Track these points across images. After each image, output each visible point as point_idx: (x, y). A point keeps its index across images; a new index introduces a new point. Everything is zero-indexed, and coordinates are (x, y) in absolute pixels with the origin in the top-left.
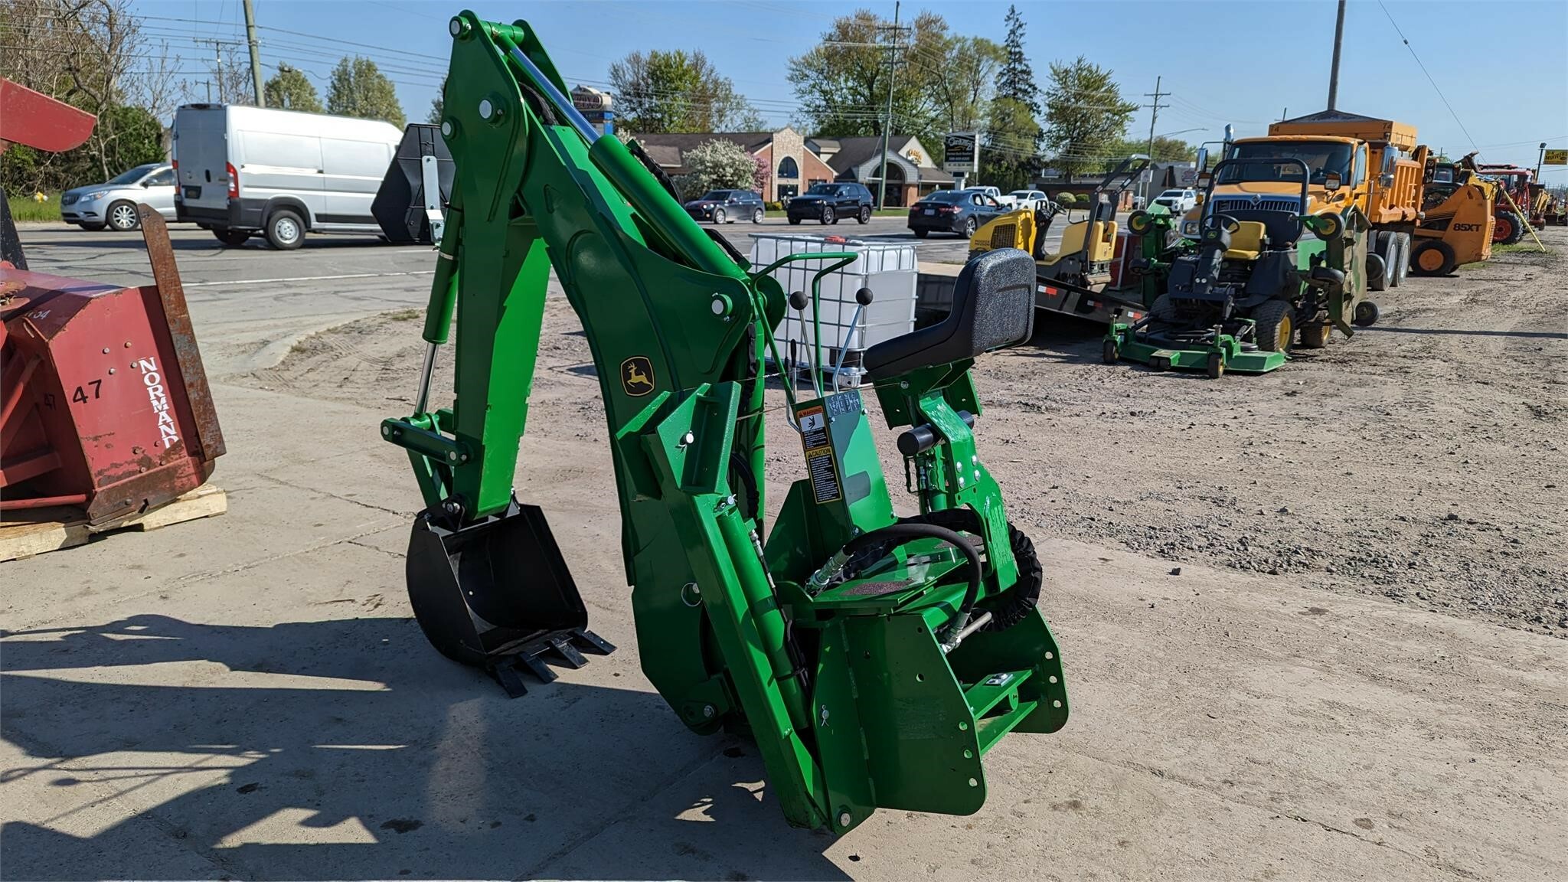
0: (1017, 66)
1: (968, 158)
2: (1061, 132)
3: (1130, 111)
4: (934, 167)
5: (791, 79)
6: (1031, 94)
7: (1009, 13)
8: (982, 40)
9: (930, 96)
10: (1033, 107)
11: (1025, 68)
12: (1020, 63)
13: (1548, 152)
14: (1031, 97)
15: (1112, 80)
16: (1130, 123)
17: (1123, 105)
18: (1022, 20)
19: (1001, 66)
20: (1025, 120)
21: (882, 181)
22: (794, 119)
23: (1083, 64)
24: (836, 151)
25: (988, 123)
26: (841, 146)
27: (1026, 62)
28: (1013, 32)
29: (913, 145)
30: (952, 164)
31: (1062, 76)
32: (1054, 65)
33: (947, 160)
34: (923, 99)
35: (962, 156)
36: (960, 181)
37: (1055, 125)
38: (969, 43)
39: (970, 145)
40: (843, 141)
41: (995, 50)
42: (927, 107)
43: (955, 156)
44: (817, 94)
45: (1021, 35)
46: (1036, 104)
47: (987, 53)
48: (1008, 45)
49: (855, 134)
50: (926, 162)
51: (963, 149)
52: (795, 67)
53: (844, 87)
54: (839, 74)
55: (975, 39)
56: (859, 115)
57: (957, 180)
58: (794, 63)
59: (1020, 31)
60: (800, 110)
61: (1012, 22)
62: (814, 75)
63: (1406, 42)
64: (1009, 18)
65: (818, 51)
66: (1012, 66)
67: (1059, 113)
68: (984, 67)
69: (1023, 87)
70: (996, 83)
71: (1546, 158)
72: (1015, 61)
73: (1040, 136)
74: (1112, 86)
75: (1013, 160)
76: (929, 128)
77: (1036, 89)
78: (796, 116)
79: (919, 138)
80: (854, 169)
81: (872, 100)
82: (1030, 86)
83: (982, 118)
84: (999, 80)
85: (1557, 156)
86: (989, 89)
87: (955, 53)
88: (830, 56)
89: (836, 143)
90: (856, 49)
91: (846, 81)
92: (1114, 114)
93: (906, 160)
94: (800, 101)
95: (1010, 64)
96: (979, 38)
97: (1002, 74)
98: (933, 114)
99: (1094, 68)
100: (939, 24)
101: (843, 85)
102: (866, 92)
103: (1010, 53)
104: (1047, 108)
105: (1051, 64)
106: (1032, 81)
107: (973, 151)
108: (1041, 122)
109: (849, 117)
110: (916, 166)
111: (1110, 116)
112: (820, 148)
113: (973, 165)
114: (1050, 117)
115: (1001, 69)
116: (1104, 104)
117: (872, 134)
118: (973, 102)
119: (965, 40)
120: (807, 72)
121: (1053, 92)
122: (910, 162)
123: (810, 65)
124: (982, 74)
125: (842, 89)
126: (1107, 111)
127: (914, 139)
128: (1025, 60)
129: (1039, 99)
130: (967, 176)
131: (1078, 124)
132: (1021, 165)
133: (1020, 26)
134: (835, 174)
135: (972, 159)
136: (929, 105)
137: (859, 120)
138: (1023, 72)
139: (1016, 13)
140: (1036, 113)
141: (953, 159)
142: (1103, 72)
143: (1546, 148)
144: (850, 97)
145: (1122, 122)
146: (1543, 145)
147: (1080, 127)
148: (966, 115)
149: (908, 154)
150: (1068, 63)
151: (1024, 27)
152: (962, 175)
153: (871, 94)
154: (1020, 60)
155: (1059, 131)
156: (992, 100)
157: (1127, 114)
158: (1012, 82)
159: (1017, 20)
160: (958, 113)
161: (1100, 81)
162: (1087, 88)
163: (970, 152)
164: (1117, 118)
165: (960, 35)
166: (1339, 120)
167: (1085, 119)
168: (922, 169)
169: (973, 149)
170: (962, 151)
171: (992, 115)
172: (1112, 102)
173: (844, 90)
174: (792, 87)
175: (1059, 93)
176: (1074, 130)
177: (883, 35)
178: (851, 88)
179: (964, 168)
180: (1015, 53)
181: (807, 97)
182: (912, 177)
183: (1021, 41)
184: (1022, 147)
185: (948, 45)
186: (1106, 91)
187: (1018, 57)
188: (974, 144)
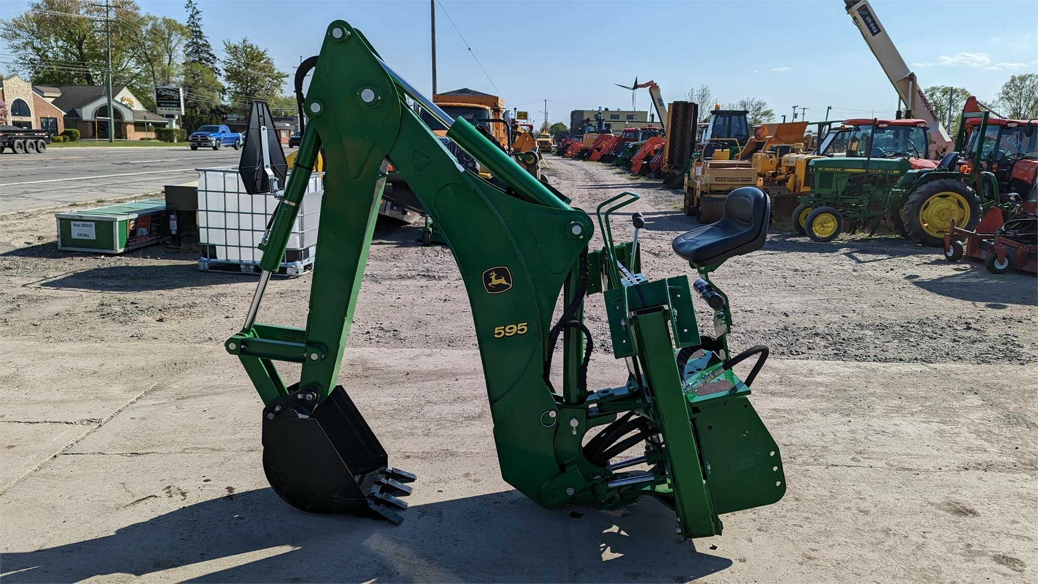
0: (199, 41)
1: (176, 105)
2: (238, 89)
3: (283, 77)
4: (145, 110)
5: (4, 36)
6: (212, 61)
7: (187, 3)
8: (170, 20)
9: (132, 57)
10: (215, 70)
11: (205, 42)
12: (201, 39)
13: (518, 112)
14: (212, 63)
15: (268, 55)
16: (285, 85)
17: (279, 73)
18: (198, 8)
19: (187, 40)
20: (211, 79)
21: (110, 120)
22: (11, 69)
23: (247, 43)
24: (58, 95)
25: (183, 80)
26: (62, 91)
27: (205, 39)
28: (192, 16)
29: (125, 93)
30: (163, 108)
31: (233, 50)
32: (226, 42)
33: (159, 105)
34: (126, 59)
35: (171, 103)
36: (172, 121)
37: (232, 84)
38: (159, 21)
39: (177, 95)
40: (63, 88)
41: (181, 28)
42: (131, 65)
43: (165, 103)
44: (30, 50)
45: (199, 19)
46: (217, 69)
47: (176, 30)
48: (189, 26)
49: (71, 83)
50: (138, 106)
51: (171, 98)
52: (6, 27)
53: (56, 47)
54: (49, 35)
55: (164, 19)
56: (74, 69)
57: (169, 121)
58: (5, 24)
59: (197, 17)
60: (16, 62)
61: (190, 10)
62: (25, 34)
63: (470, 49)
64: (188, 6)
65: (27, 16)
66: (195, 40)
67: (233, 75)
68: (174, 39)
69: (205, 56)
70: (184, 52)
71: (518, 116)
72: (196, 37)
73: (223, 91)
74: (269, 59)
75: (206, 107)
76: (134, 81)
77: (215, 58)
78: (13, 66)
79: (128, 88)
80: (77, 110)
81: (82, 58)
82: (211, 55)
83: (178, 76)
84: (187, 50)
85: (522, 115)
86: (180, 56)
87: (149, 27)
88: (40, 21)
89: (57, 89)
90: (64, 18)
91: (56, 41)
92: (273, 79)
93: (121, 104)
94: (14, 54)
95: (193, 39)
96: (167, 18)
97: (188, 46)
98: (137, 71)
99: (255, 47)
100: (132, 5)
101: (53, 44)
102: (77, 51)
103: (193, 31)
104: (225, 72)
105: (224, 41)
106: (211, 52)
107: (179, 99)
108: (221, 80)
109: (64, 70)
110: (130, 108)
111: (271, 80)
112: (43, 93)
113: (181, 110)
114: (228, 79)
115: (187, 42)
116: (265, 72)
117: (86, 83)
118: (169, 64)
119: (156, 19)
120: (18, 32)
121: (228, 61)
122: (126, 106)
123: (22, 26)
124: (173, 45)
125: (53, 48)
126: (269, 76)
127: (125, 89)
128: (204, 37)
129: (218, 65)
130: (177, 118)
131: (249, 84)
132: (212, 111)
133: (198, 12)
134: (64, 113)
135: (179, 106)
136: (132, 64)
137: (73, 73)
138: (204, 45)
139: (193, 3)
140: (218, 75)
141: (164, 105)
142: (261, 50)
143: (517, 110)
144: (61, 54)
145: (280, 84)
146: (515, 109)
147: (250, 87)
148: (165, 74)
149: (122, 99)
150: (236, 41)
151: (200, 13)
152: (172, 116)
153: (81, 53)
154: (200, 37)
155: (236, 88)
156: (183, 64)
157: (282, 79)
158: (197, 52)
159: (195, 8)
160: (158, 71)
161: (259, 56)
162: (252, 59)
163: (176, 100)
164: (275, 81)
165: (152, 15)
166: (470, 94)
167: (254, 80)
168: (135, 111)
169: (179, 98)
170: (170, 100)
171: (185, 75)
172: (272, 70)
173: (55, 49)
174: (5, 43)
175: (233, 62)
176: (247, 88)
177: (85, 9)
178: (62, 47)
179: (173, 111)
180: (196, 32)
181: (21, 52)
182: (128, 117)
183: (199, 23)
184: (212, 98)
185: (142, 21)
186: (265, 63)
187: (199, 35)
188: (179, 95)
